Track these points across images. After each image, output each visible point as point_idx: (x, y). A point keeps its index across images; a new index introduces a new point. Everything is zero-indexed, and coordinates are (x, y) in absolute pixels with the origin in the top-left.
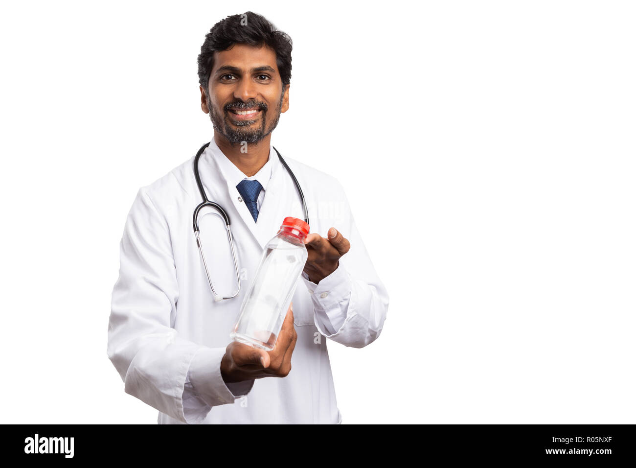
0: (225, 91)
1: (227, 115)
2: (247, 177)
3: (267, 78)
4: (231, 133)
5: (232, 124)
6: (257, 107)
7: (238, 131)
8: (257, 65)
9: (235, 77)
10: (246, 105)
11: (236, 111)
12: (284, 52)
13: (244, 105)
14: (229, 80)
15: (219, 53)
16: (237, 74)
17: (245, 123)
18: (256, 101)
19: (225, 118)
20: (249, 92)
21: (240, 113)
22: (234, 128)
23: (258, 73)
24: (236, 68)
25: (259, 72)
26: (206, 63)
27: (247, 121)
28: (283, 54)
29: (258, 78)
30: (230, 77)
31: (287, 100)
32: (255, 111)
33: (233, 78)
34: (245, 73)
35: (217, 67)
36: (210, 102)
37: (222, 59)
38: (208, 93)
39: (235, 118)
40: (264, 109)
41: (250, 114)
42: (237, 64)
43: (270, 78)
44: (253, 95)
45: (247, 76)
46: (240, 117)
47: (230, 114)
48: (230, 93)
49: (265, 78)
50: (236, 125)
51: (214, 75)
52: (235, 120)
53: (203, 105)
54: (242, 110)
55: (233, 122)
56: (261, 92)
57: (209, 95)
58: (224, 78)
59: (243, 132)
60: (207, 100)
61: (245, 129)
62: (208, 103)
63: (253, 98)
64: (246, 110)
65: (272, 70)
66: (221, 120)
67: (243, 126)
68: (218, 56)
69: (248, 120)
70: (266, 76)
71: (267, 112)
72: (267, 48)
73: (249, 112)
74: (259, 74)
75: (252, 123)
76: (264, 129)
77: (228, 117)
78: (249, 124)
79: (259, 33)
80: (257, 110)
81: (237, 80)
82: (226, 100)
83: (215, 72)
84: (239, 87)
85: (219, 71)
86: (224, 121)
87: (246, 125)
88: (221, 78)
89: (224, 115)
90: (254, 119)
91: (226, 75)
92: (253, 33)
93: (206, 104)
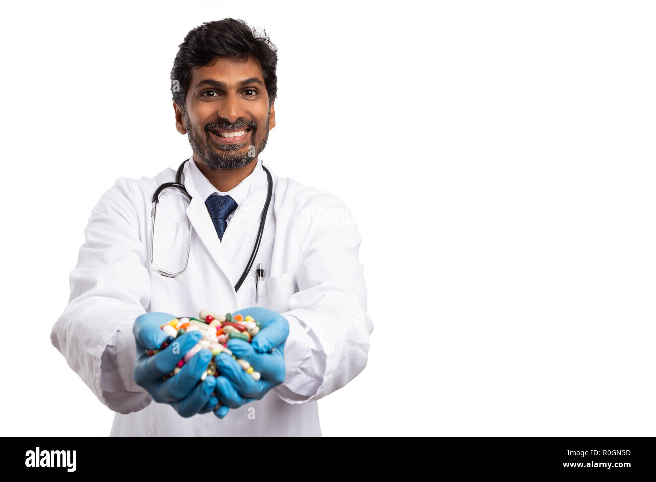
0: (207, 109)
1: (209, 137)
3: (254, 93)
4: (215, 159)
6: (246, 127)
7: (225, 155)
8: (244, 78)
9: (218, 93)
10: (233, 126)
11: (220, 131)
13: (231, 125)
14: (211, 97)
15: (198, 68)
16: (222, 90)
17: (233, 147)
18: (245, 120)
19: (207, 139)
20: (236, 111)
21: (226, 135)
22: (219, 152)
23: (244, 88)
24: (219, 82)
27: (235, 145)
29: (244, 93)
33: (215, 94)
34: (231, 89)
35: (196, 81)
36: (189, 121)
37: (200, 74)
38: (185, 111)
39: (219, 141)
40: (254, 129)
41: (237, 135)
42: (220, 78)
43: (257, 91)
44: (241, 115)
45: (233, 92)
46: (228, 140)
47: (214, 136)
48: (213, 112)
49: (251, 94)
50: (222, 150)
51: (193, 91)
52: (220, 143)
53: (179, 124)
54: (229, 131)
55: (218, 146)
56: (249, 110)
57: (187, 114)
58: (205, 94)
59: (231, 157)
60: (184, 120)
61: (233, 153)
62: (185, 123)
63: (241, 118)
64: (234, 131)
66: (202, 143)
67: (229, 150)
69: (236, 143)
70: (253, 91)
71: (257, 131)
77: (211, 140)
78: (237, 148)
79: (244, 43)
80: (245, 130)
81: (221, 97)
82: (208, 119)
83: (194, 87)
84: (224, 106)
85: (198, 85)
86: (206, 144)
87: (235, 149)
88: (201, 94)
89: (206, 136)
90: (243, 142)
91: (207, 90)
92: (237, 43)
93: (182, 123)
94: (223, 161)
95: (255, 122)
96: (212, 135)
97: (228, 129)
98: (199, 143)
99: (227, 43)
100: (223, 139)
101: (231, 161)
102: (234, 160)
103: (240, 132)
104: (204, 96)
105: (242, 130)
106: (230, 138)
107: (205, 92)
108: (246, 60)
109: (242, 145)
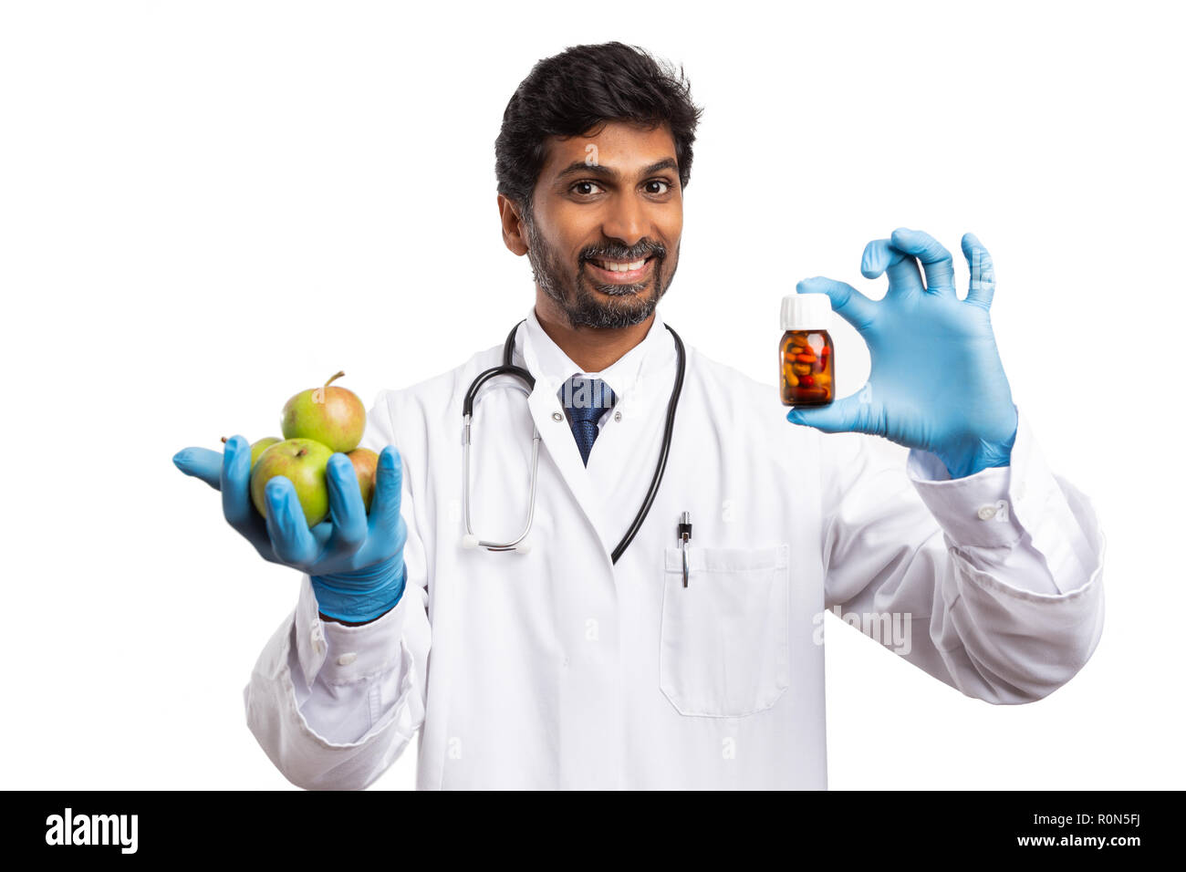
0: (583, 219)
1: (583, 270)
2: (581, 371)
3: (663, 189)
5: (598, 290)
7: (612, 305)
8: (647, 162)
9: (600, 188)
11: (603, 262)
13: (627, 252)
14: (586, 195)
15: (563, 141)
16: (606, 180)
17: (626, 289)
18: (649, 242)
21: (614, 267)
22: (600, 298)
23: (647, 180)
24: (608, 168)
25: (648, 176)
27: (628, 286)
29: (645, 189)
30: (587, 187)
32: (643, 262)
33: (594, 190)
34: (625, 182)
36: (538, 235)
37: (568, 151)
38: (530, 214)
40: (659, 256)
41: (630, 271)
43: (668, 186)
44: (647, 232)
46: (617, 277)
47: (591, 269)
48: (594, 225)
49: (658, 190)
50: (607, 293)
51: (552, 182)
52: (602, 281)
54: (621, 261)
55: (599, 287)
56: (656, 222)
57: (534, 220)
59: (623, 308)
61: (626, 301)
63: (645, 239)
64: (629, 261)
67: (620, 295)
70: (662, 184)
71: (664, 262)
75: (640, 289)
77: (587, 275)
78: (633, 290)
79: (653, 96)
80: (646, 260)
81: (606, 196)
82: (583, 239)
83: (557, 175)
84: (616, 215)
85: (564, 172)
86: (575, 283)
87: (629, 293)
88: (568, 189)
89: (578, 269)
90: (642, 281)
91: (580, 182)
92: (642, 97)
93: (518, 234)
94: (608, 314)
95: (664, 246)
96: (589, 267)
97: (622, 258)
98: (560, 279)
99: (622, 95)
100: (609, 274)
101: (623, 316)
102: (629, 313)
104: (574, 193)
107: (573, 188)
108: (654, 128)
109: (642, 286)
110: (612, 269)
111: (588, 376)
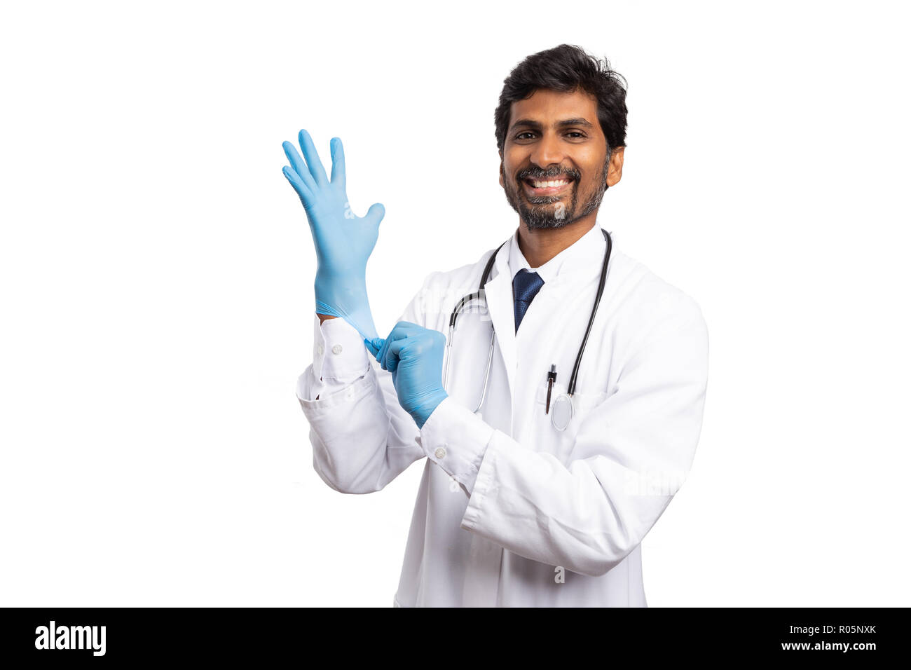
0: (519, 153)
1: (521, 188)
2: (529, 266)
5: (528, 201)
6: (564, 176)
7: (535, 210)
8: (565, 116)
9: (535, 136)
10: (545, 174)
11: (533, 181)
12: (610, 100)
13: (543, 172)
14: (527, 140)
15: (518, 103)
16: (538, 131)
17: (546, 199)
18: (563, 167)
19: (519, 191)
20: (549, 155)
21: (539, 184)
24: (535, 122)
25: (568, 126)
26: (503, 117)
27: (548, 198)
28: (609, 104)
29: (569, 135)
30: (529, 135)
31: (619, 168)
32: (562, 181)
33: (533, 137)
34: (548, 129)
35: (513, 122)
37: (520, 111)
39: (531, 193)
40: (576, 180)
41: (555, 185)
42: (537, 117)
43: (584, 136)
44: (556, 159)
45: (550, 133)
48: (525, 157)
50: (533, 204)
51: (510, 134)
52: (531, 195)
54: (541, 180)
55: (529, 199)
56: (571, 155)
58: (523, 137)
59: (541, 212)
61: (544, 208)
63: (557, 164)
64: (547, 179)
65: (589, 125)
66: (514, 195)
68: (515, 107)
69: (549, 195)
70: (580, 133)
71: (580, 184)
72: (582, 93)
73: (551, 184)
74: (569, 130)
76: (574, 208)
77: (524, 190)
78: (550, 201)
80: (564, 180)
81: (538, 140)
82: (519, 166)
85: (515, 126)
87: (547, 203)
88: (517, 137)
89: (518, 187)
90: (559, 195)
91: (524, 132)
95: (579, 171)
96: (525, 185)
97: (540, 177)
101: (542, 218)
103: (557, 181)
104: (520, 139)
105: (559, 180)
106: (542, 188)
107: (521, 135)
109: (557, 199)
110: (538, 186)
111: (532, 270)
